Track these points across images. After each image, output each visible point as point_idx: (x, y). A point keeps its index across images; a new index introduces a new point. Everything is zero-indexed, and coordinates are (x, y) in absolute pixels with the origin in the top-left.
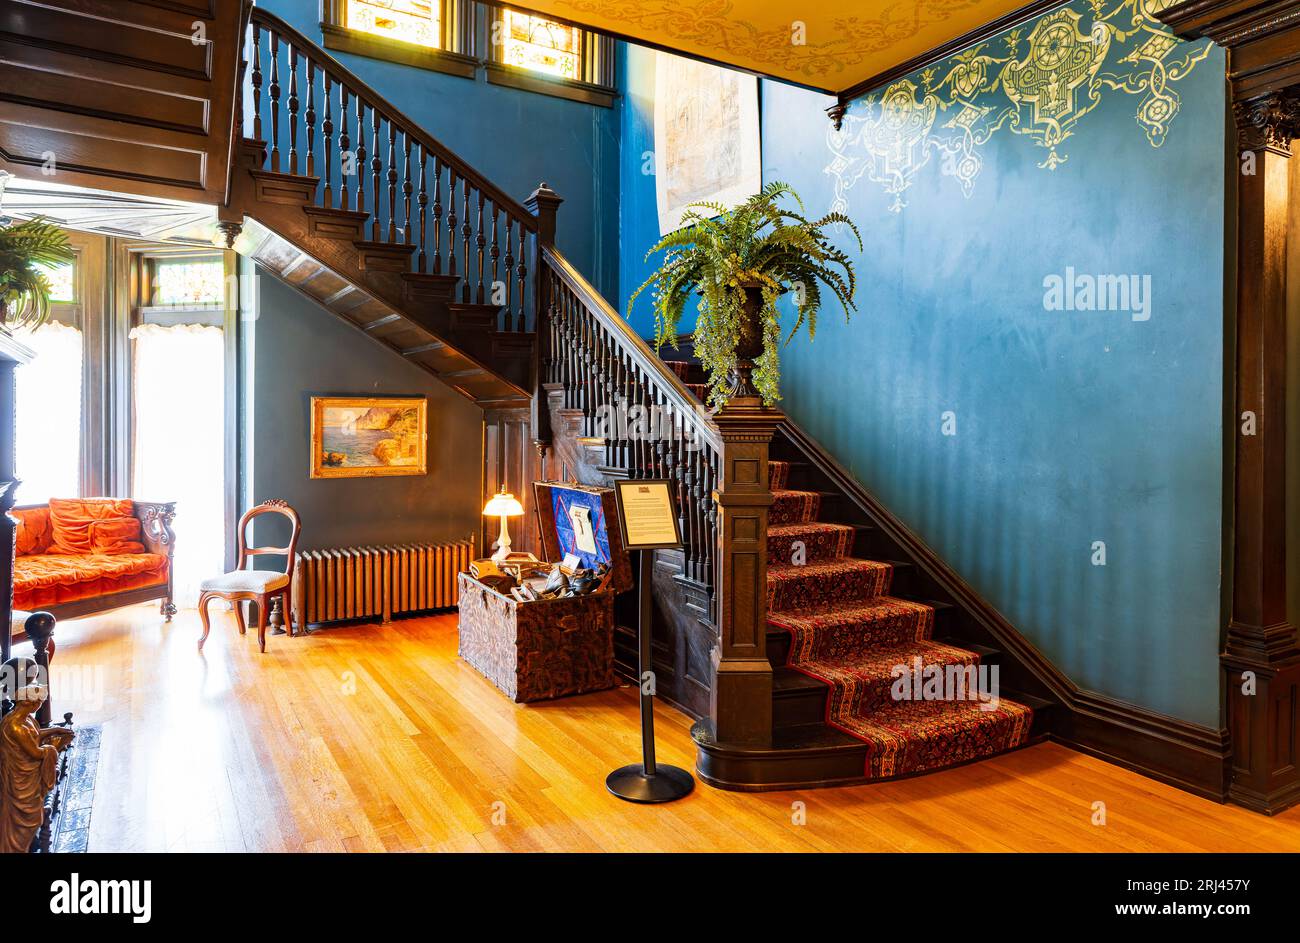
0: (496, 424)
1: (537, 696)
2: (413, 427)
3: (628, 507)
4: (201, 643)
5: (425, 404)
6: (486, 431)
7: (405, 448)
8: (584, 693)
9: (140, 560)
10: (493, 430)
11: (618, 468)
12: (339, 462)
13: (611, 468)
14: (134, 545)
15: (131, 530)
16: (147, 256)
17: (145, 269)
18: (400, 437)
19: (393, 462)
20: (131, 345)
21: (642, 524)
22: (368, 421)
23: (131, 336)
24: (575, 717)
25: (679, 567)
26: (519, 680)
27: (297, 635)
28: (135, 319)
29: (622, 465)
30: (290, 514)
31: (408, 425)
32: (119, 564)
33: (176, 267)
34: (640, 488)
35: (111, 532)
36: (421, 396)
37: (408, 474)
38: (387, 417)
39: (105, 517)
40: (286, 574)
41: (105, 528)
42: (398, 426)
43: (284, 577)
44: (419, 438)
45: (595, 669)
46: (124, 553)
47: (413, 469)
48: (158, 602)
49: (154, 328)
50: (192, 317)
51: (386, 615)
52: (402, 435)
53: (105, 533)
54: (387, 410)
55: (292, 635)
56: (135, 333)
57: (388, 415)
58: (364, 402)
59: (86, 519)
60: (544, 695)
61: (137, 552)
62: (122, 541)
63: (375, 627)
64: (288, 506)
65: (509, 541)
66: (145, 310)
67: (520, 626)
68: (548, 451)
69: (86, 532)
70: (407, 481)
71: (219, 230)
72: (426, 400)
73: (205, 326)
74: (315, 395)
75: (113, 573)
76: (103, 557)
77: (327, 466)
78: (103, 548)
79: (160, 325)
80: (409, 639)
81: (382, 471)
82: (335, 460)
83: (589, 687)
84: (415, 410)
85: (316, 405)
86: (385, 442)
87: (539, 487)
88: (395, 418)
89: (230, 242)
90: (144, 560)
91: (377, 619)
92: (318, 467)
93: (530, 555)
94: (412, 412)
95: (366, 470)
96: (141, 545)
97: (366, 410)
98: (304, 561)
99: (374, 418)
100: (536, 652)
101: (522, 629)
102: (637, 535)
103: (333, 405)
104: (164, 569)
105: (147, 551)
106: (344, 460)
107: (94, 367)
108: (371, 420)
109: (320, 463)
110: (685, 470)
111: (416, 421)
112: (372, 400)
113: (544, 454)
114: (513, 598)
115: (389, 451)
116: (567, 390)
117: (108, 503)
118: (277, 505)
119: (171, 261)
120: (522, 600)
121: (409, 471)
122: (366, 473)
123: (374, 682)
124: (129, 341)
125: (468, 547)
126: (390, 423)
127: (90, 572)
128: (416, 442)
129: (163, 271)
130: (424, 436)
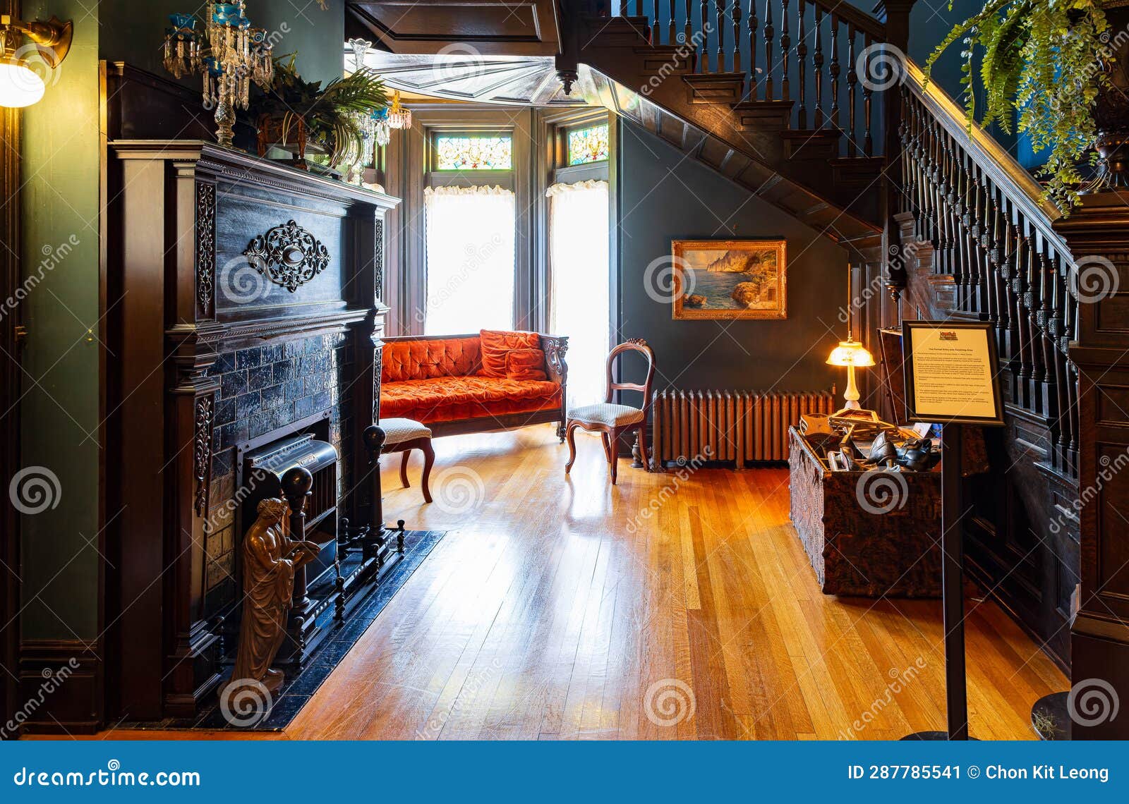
0: (858, 266)
1: (851, 590)
2: (771, 270)
3: (920, 359)
4: (568, 468)
5: (783, 246)
6: (851, 272)
7: (764, 291)
8: (917, 598)
9: (538, 386)
10: (856, 272)
11: (969, 312)
12: (699, 305)
13: (961, 312)
14: (538, 373)
15: (537, 359)
16: (560, 126)
17: (558, 138)
18: (758, 280)
19: (751, 305)
20: (549, 201)
21: (941, 385)
22: (726, 264)
23: (548, 195)
24: (891, 631)
25: (1044, 451)
26: (827, 566)
27: (652, 472)
28: (551, 180)
29: (974, 309)
30: (647, 351)
31: (767, 268)
32: (521, 388)
33: (581, 133)
34: (942, 334)
35: (521, 360)
36: (780, 238)
37: (766, 318)
38: (745, 260)
39: (518, 348)
40: (641, 410)
41: (518, 356)
42: (756, 270)
43: (639, 413)
44: (778, 281)
45: (933, 570)
46: (530, 379)
47: (773, 313)
48: (555, 424)
49: (563, 187)
50: (588, 173)
51: (739, 462)
52: (761, 278)
53: (516, 360)
54: (745, 252)
55: (648, 469)
56: (551, 191)
57: (746, 258)
58: (721, 244)
59: (505, 348)
60: (862, 591)
61: (541, 379)
62: (529, 368)
63: (728, 472)
64: (647, 345)
65: (858, 396)
66: (558, 171)
67: (828, 500)
68: (902, 294)
69: (504, 359)
70: (765, 324)
71: (558, 79)
72: (784, 242)
73: (596, 181)
74: (675, 238)
75: (514, 395)
76: (514, 382)
77: (688, 308)
78: (514, 374)
79: (567, 183)
80: (753, 491)
81: (741, 314)
82: (695, 302)
83: (924, 591)
84: (774, 252)
85: (676, 248)
86: (743, 284)
87: (886, 335)
88: (753, 260)
89: (568, 89)
90: (541, 386)
91: (731, 465)
92: (680, 309)
93: (874, 414)
94: (771, 254)
95: (726, 313)
96: (544, 374)
97: (724, 253)
98: (660, 398)
99: (733, 261)
100: (850, 536)
101: (830, 503)
102: (931, 400)
103: (691, 249)
104: (558, 396)
105: (548, 379)
106: (704, 303)
107: (523, 222)
108: (729, 263)
109: (681, 305)
110: (1048, 315)
111: (775, 263)
112: (729, 242)
113: (897, 297)
114: (827, 464)
115: (748, 294)
116: (917, 220)
117: (522, 335)
118: (638, 344)
119: (577, 128)
120: (835, 468)
121: (768, 315)
122: (725, 315)
123: (690, 535)
124: (546, 198)
125: (826, 399)
126: (748, 266)
127: (497, 394)
128: (776, 286)
129: (574, 137)
130: (784, 280)
